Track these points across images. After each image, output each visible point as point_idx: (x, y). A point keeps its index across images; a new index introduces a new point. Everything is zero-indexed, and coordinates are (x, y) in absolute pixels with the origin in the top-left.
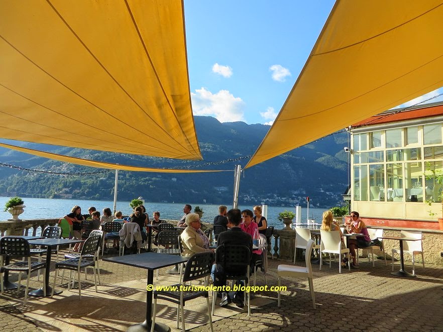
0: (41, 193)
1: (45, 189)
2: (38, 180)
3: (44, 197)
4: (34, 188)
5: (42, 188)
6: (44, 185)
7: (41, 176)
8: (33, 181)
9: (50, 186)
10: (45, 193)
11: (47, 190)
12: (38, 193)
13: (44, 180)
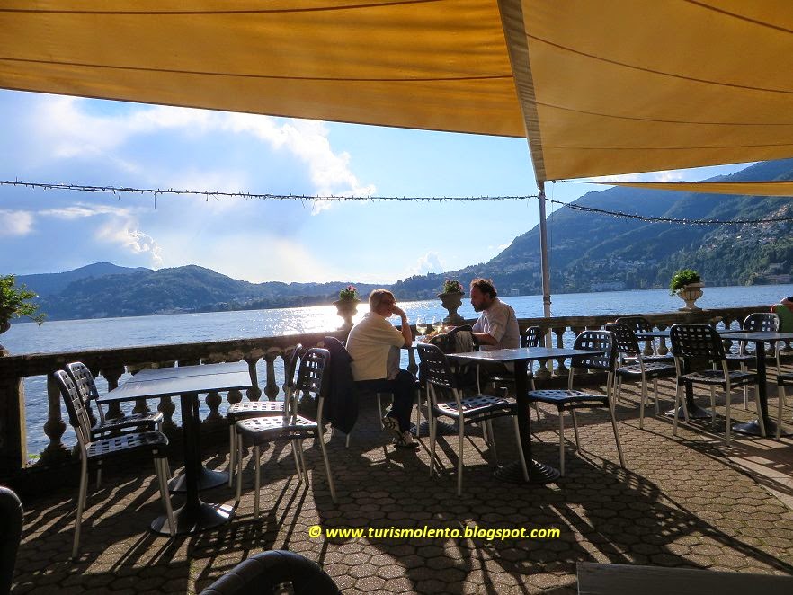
0: (729, 277)
1: (735, 270)
2: (720, 255)
3: (736, 284)
4: (715, 270)
5: (730, 269)
6: (733, 262)
7: (724, 247)
8: (713, 258)
9: (743, 264)
10: (737, 277)
11: (738, 271)
12: (724, 277)
13: (731, 253)
